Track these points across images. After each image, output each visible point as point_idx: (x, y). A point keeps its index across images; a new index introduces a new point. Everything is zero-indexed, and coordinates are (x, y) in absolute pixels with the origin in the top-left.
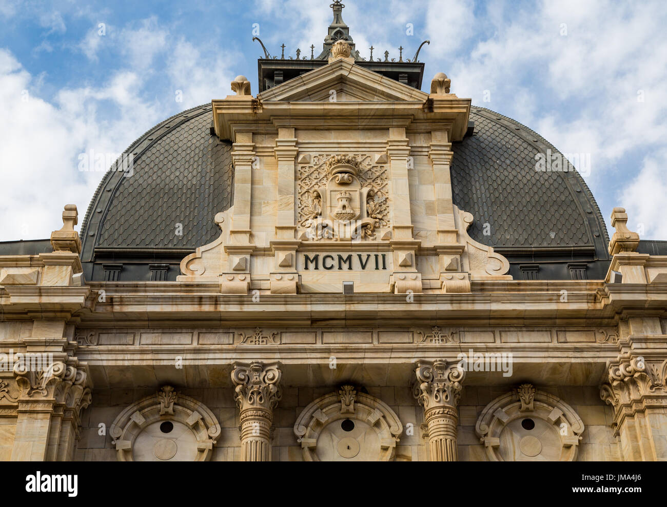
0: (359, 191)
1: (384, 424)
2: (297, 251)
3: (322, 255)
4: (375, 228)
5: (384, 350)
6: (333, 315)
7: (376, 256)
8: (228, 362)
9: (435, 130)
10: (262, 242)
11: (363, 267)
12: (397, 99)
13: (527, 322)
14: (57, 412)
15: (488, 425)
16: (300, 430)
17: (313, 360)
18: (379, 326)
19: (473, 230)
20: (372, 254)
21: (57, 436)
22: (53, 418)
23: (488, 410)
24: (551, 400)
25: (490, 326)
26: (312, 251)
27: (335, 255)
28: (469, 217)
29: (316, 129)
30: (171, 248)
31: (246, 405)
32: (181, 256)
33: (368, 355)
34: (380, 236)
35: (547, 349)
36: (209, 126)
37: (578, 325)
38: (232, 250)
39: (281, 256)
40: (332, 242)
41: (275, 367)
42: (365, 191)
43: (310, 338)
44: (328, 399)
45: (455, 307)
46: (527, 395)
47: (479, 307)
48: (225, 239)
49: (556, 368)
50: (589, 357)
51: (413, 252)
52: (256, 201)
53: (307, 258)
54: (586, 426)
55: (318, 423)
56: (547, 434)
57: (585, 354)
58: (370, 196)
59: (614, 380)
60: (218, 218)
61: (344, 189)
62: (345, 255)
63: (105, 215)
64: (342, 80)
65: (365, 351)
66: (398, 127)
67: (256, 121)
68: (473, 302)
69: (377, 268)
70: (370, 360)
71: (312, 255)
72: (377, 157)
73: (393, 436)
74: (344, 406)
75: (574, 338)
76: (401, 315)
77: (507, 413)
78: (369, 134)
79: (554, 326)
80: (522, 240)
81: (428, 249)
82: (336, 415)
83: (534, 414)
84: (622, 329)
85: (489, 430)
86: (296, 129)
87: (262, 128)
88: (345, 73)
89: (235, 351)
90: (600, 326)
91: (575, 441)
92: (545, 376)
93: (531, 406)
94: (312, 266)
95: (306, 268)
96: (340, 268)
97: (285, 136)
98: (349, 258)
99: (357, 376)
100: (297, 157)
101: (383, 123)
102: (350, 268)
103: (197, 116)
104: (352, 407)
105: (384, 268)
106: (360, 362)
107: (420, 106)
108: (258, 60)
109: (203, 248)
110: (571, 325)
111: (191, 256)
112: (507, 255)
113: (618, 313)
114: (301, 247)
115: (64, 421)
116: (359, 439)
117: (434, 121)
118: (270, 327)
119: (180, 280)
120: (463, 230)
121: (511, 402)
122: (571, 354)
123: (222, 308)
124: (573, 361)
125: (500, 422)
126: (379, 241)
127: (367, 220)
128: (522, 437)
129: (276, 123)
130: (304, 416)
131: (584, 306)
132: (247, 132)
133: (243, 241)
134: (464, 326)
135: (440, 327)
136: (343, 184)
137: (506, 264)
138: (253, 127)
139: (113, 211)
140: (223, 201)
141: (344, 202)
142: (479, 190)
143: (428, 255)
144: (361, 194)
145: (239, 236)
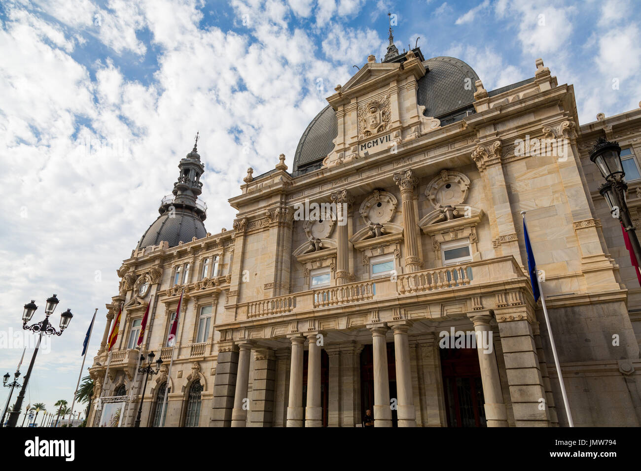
0: (379, 113)
1: (390, 201)
2: (358, 145)
3: (367, 143)
4: (386, 126)
5: (382, 174)
6: (362, 166)
7: (387, 137)
8: (329, 194)
9: (408, 76)
10: (347, 146)
11: (382, 143)
12: (389, 70)
13: (437, 145)
14: (281, 224)
15: (430, 191)
16: (361, 211)
17: (358, 184)
18: (380, 165)
19: (426, 113)
20: (385, 136)
21: (281, 232)
22: (279, 227)
23: (430, 185)
24: (455, 174)
25: (423, 151)
27: (371, 141)
28: (423, 107)
29: (364, 94)
30: (320, 157)
32: (322, 160)
33: (376, 177)
34: (388, 128)
35: (445, 154)
37: (458, 140)
38: (338, 152)
39: (352, 148)
40: (372, 136)
41: (344, 191)
42: (381, 112)
43: (357, 177)
44: (370, 197)
45: (405, 148)
46: (444, 175)
47: (421, 143)
48: (337, 148)
49: (452, 160)
50: (464, 152)
51: (400, 130)
52: (346, 130)
53: (362, 146)
54: (471, 181)
55: (368, 207)
56: (456, 188)
57: (462, 151)
58: (383, 114)
59: (474, 158)
60: (334, 141)
61: (374, 114)
62: (375, 140)
63: (300, 153)
64: (370, 71)
65: (375, 176)
66: (393, 81)
67: (343, 100)
68: (419, 141)
69: (387, 141)
70: (377, 179)
71: (363, 144)
72: (386, 96)
73: (394, 205)
74: (376, 198)
75: (457, 146)
76: (387, 158)
77: (437, 184)
78: (383, 88)
79: (449, 143)
80: (447, 109)
81: (406, 127)
82: (374, 202)
83: (450, 181)
84: (478, 135)
85: (430, 193)
86: (357, 98)
87: (345, 102)
88: (369, 68)
89: (332, 189)
90: (469, 136)
91: (466, 188)
92: (450, 165)
93: (447, 179)
95: (362, 150)
96: (374, 146)
97: (353, 101)
98: (377, 141)
99: (378, 186)
100: (357, 109)
101: (387, 82)
102: (377, 145)
104: (378, 198)
105: (389, 140)
106: (373, 180)
107: (398, 69)
109: (329, 154)
110: (455, 140)
111: (326, 158)
112: (439, 118)
113: (475, 128)
114: (359, 143)
116: (384, 209)
117: (407, 73)
118: (343, 177)
119: (322, 168)
120: (421, 114)
121: (439, 179)
122: (456, 153)
123: (325, 175)
124: (457, 155)
125: (435, 189)
126: (388, 130)
127: (383, 123)
128: (446, 192)
129: (350, 98)
130: (362, 205)
131: (458, 130)
132: (341, 105)
133: (342, 147)
134: (414, 154)
135: (403, 158)
136: (373, 112)
137: (439, 122)
138: (343, 103)
139: (303, 151)
140: (335, 134)
141: (373, 120)
142: (430, 94)
143: (407, 129)
144: (380, 114)
145: (340, 145)
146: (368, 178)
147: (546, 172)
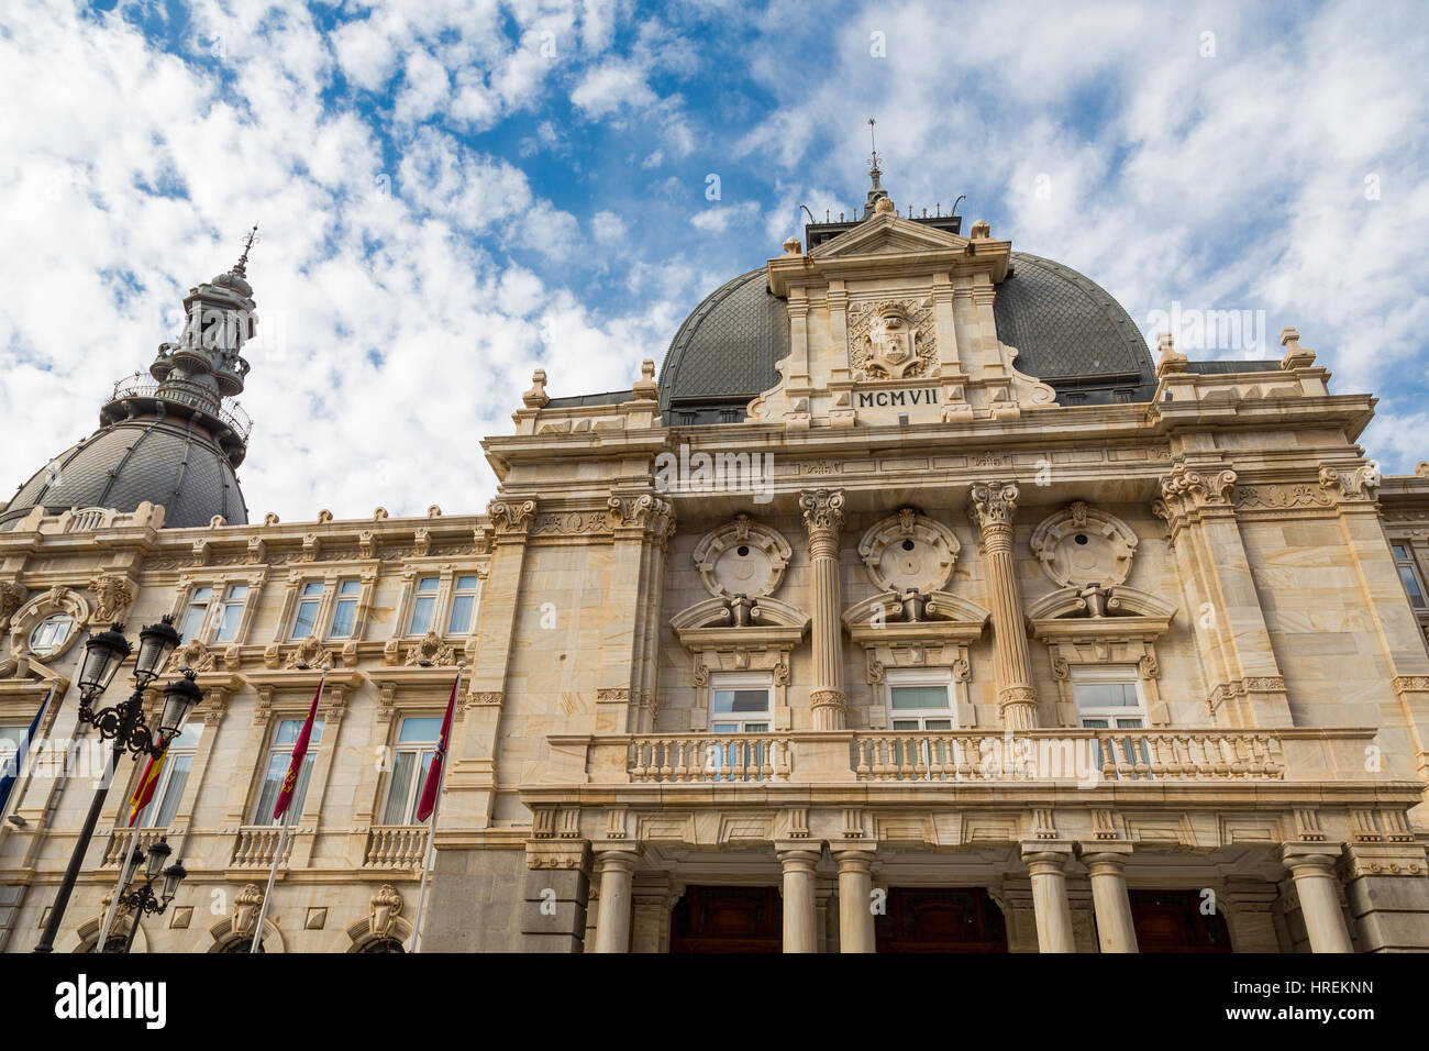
0: (908, 333)
1: (942, 543)
2: (853, 391)
3: (876, 393)
4: (924, 367)
5: (940, 475)
6: (891, 445)
7: (927, 391)
8: (795, 490)
9: (977, 273)
10: (819, 383)
11: (915, 402)
12: (940, 246)
13: (1078, 443)
14: (648, 538)
15: (1043, 541)
16: (864, 551)
17: (874, 486)
18: (933, 453)
19: (1018, 363)
20: (923, 390)
21: (648, 559)
22: (644, 544)
23: (1042, 527)
24: (1103, 517)
25: (1041, 448)
26: (867, 390)
27: (888, 392)
28: (1014, 352)
29: (864, 280)
30: (738, 394)
31: (814, 528)
32: (746, 401)
33: (925, 480)
34: (929, 373)
35: (1098, 468)
36: (765, 286)
37: (1128, 444)
38: (793, 393)
39: (838, 396)
40: (885, 380)
41: (839, 493)
42: (913, 333)
43: (870, 467)
44: (889, 522)
45: (1007, 432)
46: (1079, 512)
47: (1030, 430)
48: (786, 384)
49: (1107, 486)
50: (1141, 474)
51: (962, 386)
52: (812, 348)
53: (862, 396)
54: (1140, 540)
55: (881, 544)
56: (1101, 548)
57: (1137, 471)
58: (918, 338)
59: (1167, 493)
60: (778, 365)
61: (893, 332)
62: (897, 393)
63: (677, 369)
64: (886, 233)
65: (922, 475)
66: (942, 272)
67: (808, 277)
68: (1024, 426)
69: (928, 402)
70: (927, 484)
71: (866, 394)
72: (922, 301)
73: (952, 553)
74: (904, 528)
75: (1124, 457)
76: (953, 442)
77: (1060, 529)
78: (913, 281)
79: (1104, 446)
80: (1066, 369)
81: (976, 383)
82: (898, 536)
83: (1088, 530)
84: (1174, 446)
85: (1045, 545)
86: (845, 282)
87: (814, 282)
88: (889, 226)
89: (801, 480)
90: (1151, 444)
91: (1129, 553)
92: (1097, 493)
93: (1084, 522)
94: (866, 403)
95: (862, 406)
96: (893, 404)
97: (836, 287)
98: (902, 394)
99: (915, 500)
100: (847, 306)
101: (928, 269)
102: (903, 404)
103: (753, 278)
104: (911, 528)
105: (935, 402)
106: (918, 486)
107: (963, 251)
108: (807, 225)
109: (766, 393)
110: (1123, 444)
111: (756, 401)
112: (1054, 384)
113: (1169, 431)
114: (856, 387)
115: (653, 547)
116: (920, 556)
117: (976, 264)
118: (833, 458)
119: (747, 421)
120: (1009, 363)
121: (1064, 520)
122: (1123, 471)
123: (787, 442)
124: (1125, 477)
125: (1054, 538)
126: (929, 378)
127: (915, 359)
128: (1076, 551)
129: (827, 277)
130: (867, 538)
131: (1135, 425)
132: (801, 286)
133: (802, 384)
134: (1014, 449)
135: (993, 452)
136: (891, 327)
137: (1052, 393)
138: (806, 283)
139: (685, 365)
140: (780, 348)
141: (894, 344)
142: (1022, 325)
143: (976, 388)
144: (910, 336)
145: (798, 380)
146: (903, 476)
147: (1327, 559)
